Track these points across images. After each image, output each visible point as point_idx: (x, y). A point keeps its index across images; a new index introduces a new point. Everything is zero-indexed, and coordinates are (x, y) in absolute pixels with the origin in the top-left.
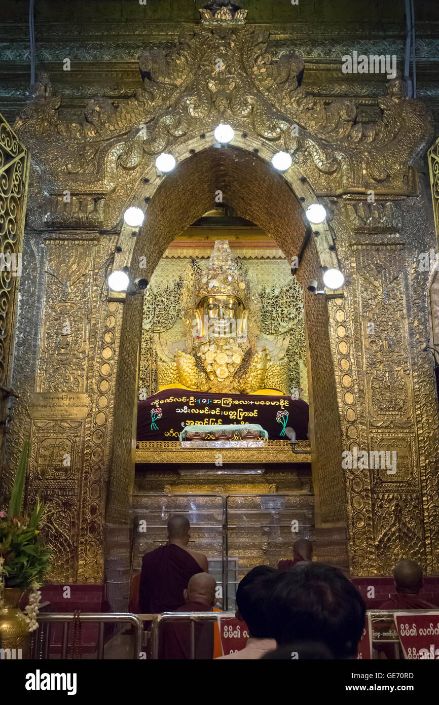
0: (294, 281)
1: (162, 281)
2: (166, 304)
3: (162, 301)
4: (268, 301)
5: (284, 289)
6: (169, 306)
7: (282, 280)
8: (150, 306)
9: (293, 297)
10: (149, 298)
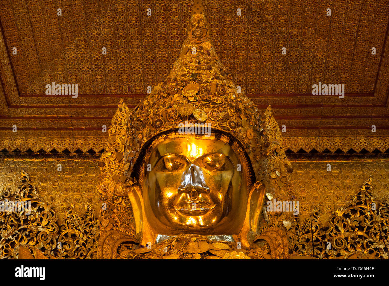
0: (359, 198)
1: (78, 201)
2: (81, 242)
3: (74, 236)
4: (306, 236)
5: (340, 213)
6: (89, 246)
7: (334, 199)
8: (47, 247)
9: (361, 228)
10: (47, 231)
